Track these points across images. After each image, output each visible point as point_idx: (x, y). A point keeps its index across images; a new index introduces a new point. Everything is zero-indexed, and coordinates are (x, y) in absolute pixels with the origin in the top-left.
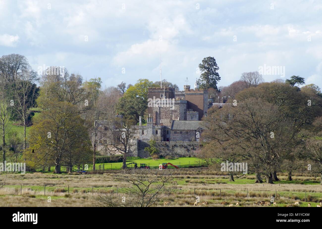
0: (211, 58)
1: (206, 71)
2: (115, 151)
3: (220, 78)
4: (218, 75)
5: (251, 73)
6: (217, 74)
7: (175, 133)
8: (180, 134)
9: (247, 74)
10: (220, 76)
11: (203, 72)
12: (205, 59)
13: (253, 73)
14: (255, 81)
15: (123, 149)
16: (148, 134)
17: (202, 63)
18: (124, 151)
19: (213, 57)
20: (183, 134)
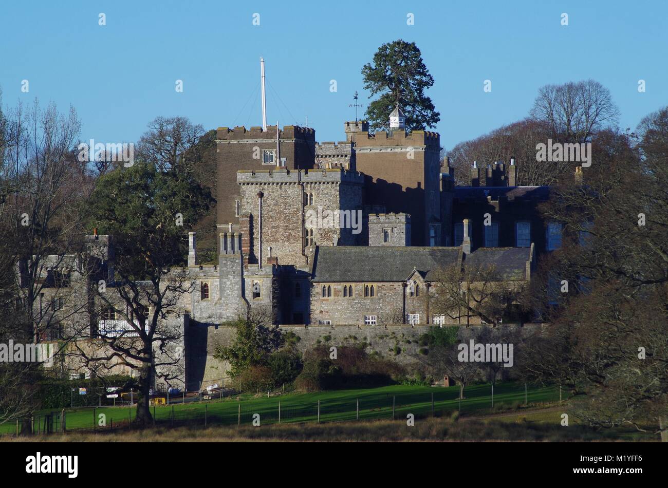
0: (406, 45)
1: (387, 90)
2: (109, 359)
3: (438, 114)
4: (431, 107)
5: (570, 87)
6: (427, 104)
7: (324, 295)
8: (345, 295)
9: (558, 91)
10: (436, 110)
11: (377, 97)
12: (384, 48)
13: (581, 88)
14: (587, 114)
15: (139, 352)
16: (223, 299)
17: (373, 66)
18: (141, 359)
19: (410, 42)
20: (354, 296)
